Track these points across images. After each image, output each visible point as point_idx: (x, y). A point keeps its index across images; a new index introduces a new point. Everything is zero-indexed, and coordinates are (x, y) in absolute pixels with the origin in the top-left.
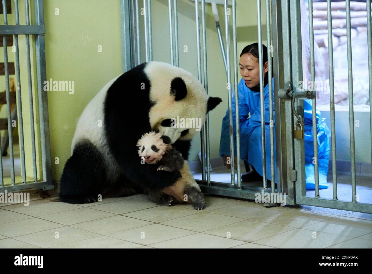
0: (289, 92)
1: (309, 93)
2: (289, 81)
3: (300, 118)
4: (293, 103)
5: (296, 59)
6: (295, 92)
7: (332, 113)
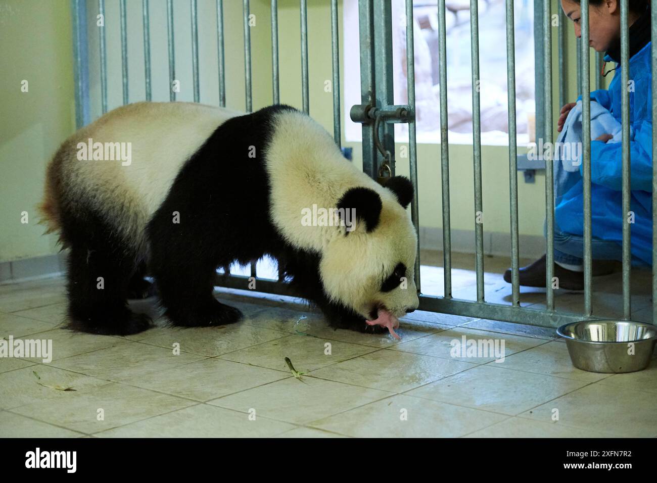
0: (369, 110)
1: (405, 113)
2: (370, 91)
3: (388, 155)
4: (376, 130)
5: (381, 51)
6: (381, 110)
7: (443, 148)
